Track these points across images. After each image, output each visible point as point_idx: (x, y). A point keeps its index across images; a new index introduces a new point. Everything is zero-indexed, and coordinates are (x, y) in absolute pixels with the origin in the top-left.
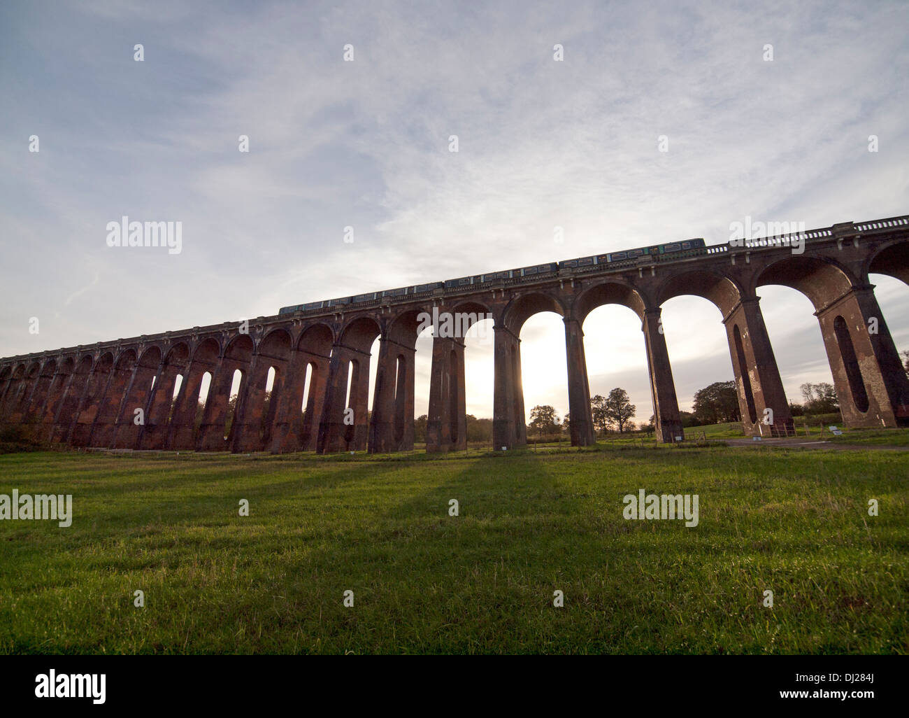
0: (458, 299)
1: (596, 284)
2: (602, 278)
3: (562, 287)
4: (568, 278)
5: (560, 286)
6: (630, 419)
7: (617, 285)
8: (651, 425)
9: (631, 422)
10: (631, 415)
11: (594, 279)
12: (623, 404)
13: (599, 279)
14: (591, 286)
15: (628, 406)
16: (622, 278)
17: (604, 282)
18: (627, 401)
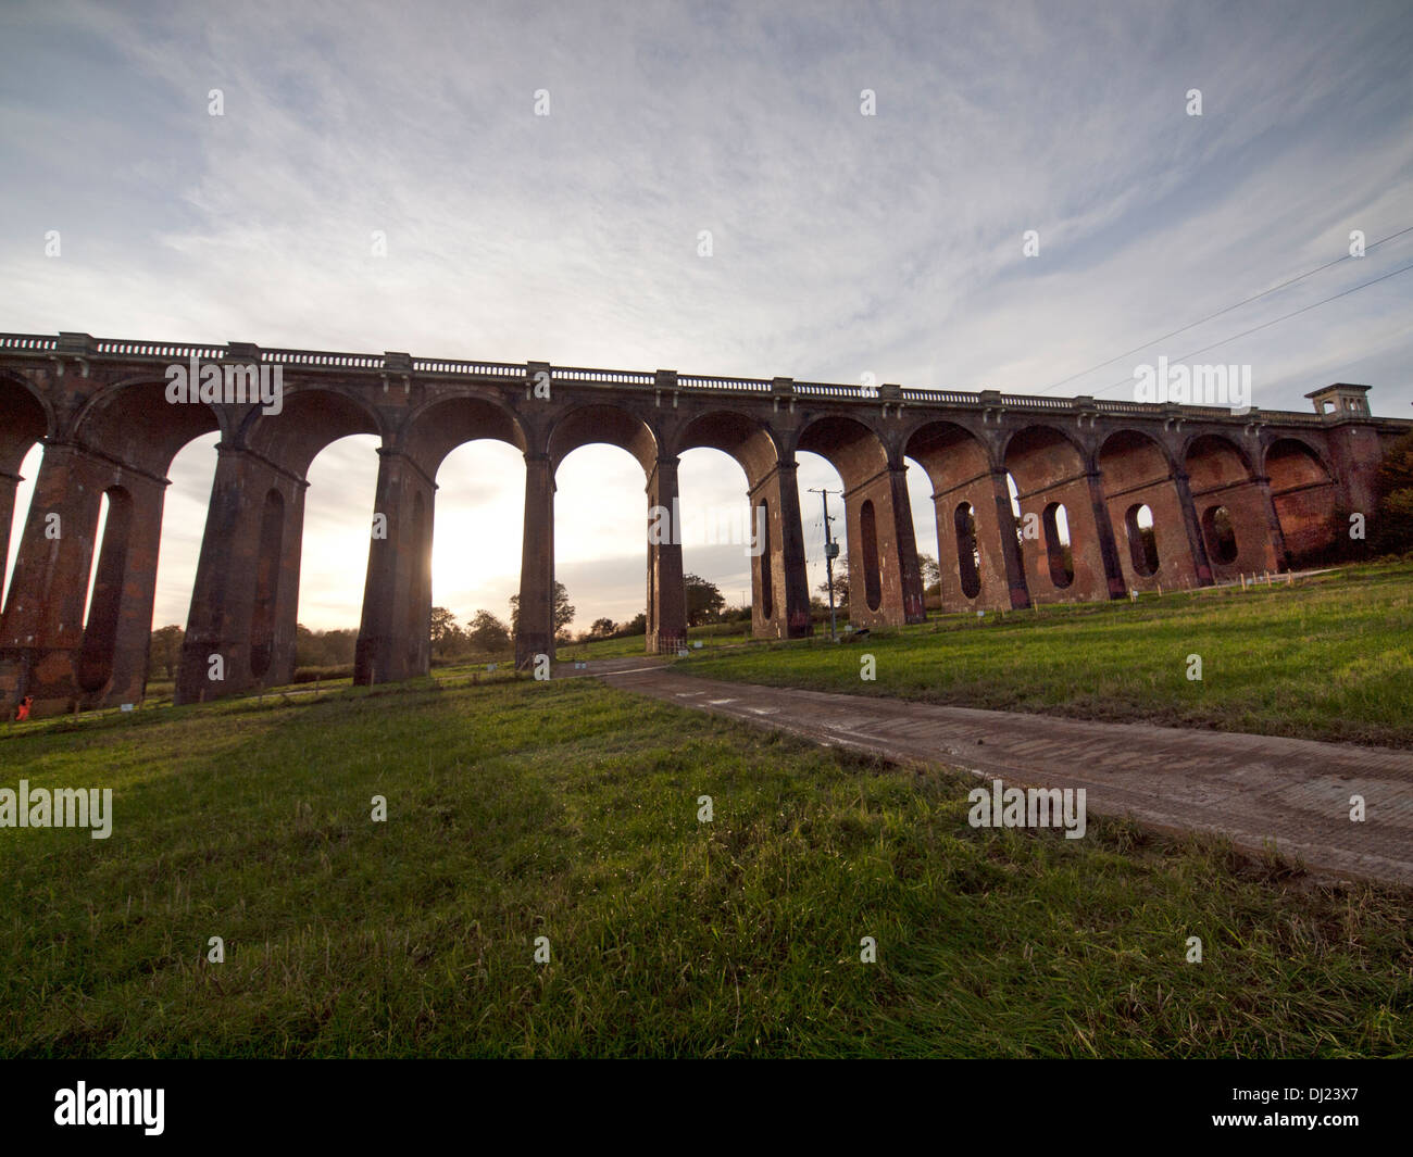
0: (132, 369)
1: (450, 396)
2: (465, 388)
3: (386, 388)
4: (399, 372)
5: (382, 385)
6: (565, 627)
7: (488, 404)
8: (593, 634)
9: (566, 631)
10: (567, 620)
11: (448, 386)
12: (559, 605)
13: (458, 387)
14: (440, 399)
15: (566, 607)
16: (496, 395)
17: (467, 394)
18: (564, 600)
